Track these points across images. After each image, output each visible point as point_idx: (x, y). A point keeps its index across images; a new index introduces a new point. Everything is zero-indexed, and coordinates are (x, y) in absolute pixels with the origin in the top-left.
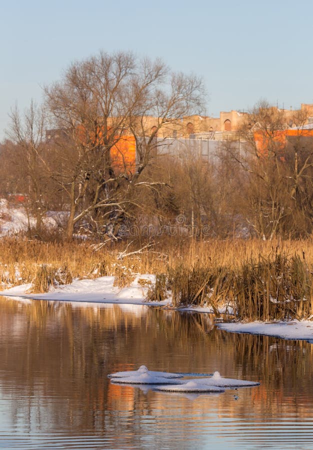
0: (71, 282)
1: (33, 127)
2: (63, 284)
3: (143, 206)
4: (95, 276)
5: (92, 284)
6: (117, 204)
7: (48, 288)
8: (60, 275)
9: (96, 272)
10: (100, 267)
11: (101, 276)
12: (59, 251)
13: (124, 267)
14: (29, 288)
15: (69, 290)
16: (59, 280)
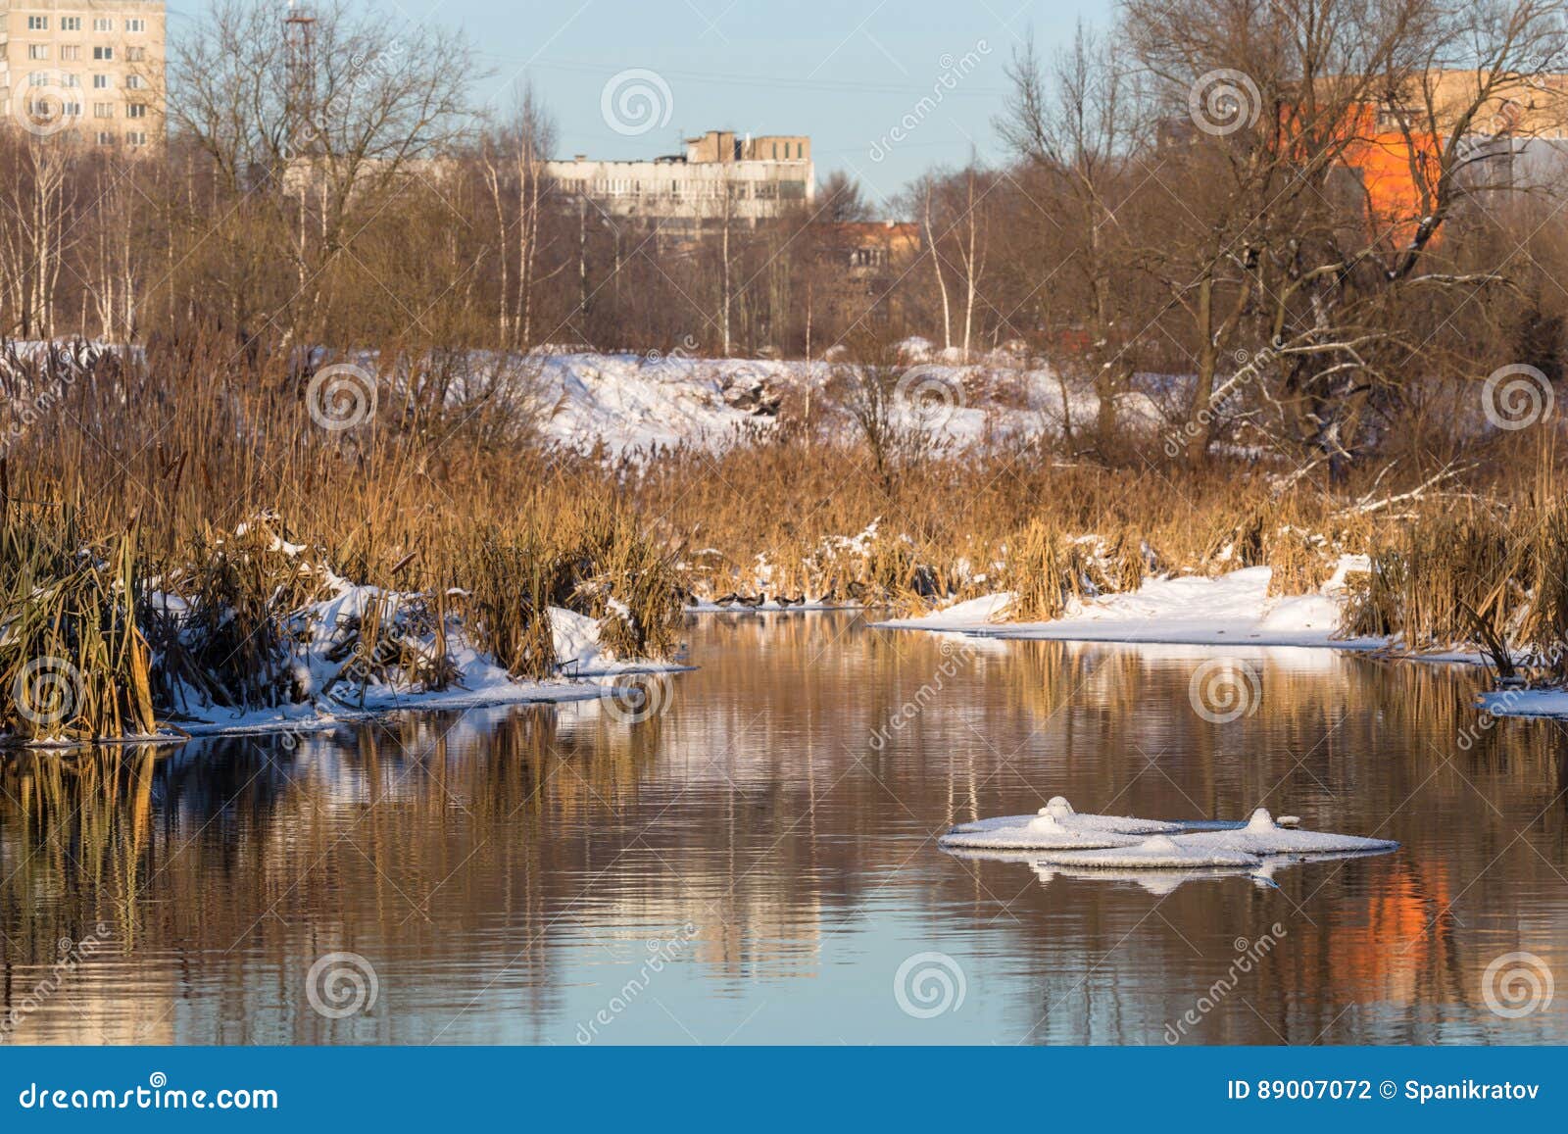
0: (1139, 585)
1: (1084, 108)
2: (1111, 591)
3: (1426, 350)
4: (1225, 568)
5: (1203, 592)
6: (1346, 345)
7: (1061, 604)
8: (1103, 563)
9: (1227, 553)
10: (1240, 538)
11: (1245, 565)
12: (1154, 495)
13: (1320, 537)
14: (1004, 604)
15: (1126, 611)
16: (1098, 581)
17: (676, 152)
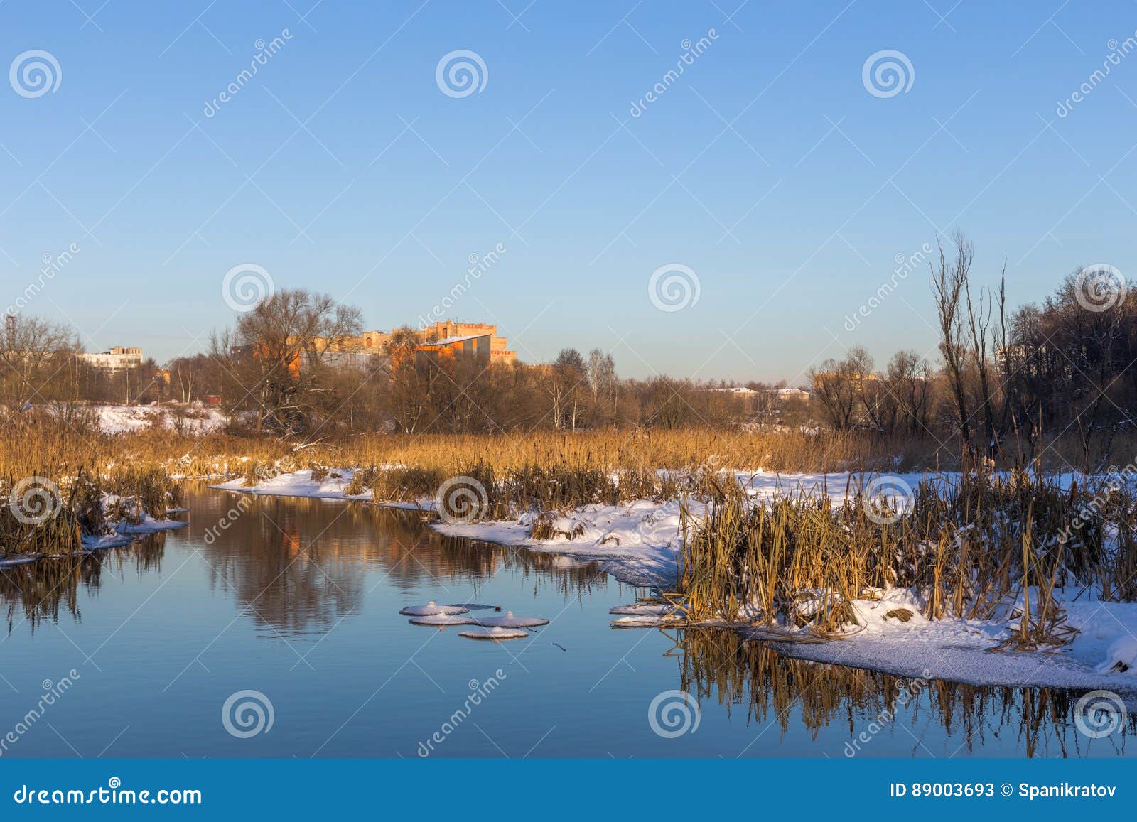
1: (227, 345)
4: (294, 470)
5: (294, 478)
6: (296, 407)
9: (292, 465)
10: (294, 461)
11: (298, 469)
14: (243, 481)
17: (107, 351)
